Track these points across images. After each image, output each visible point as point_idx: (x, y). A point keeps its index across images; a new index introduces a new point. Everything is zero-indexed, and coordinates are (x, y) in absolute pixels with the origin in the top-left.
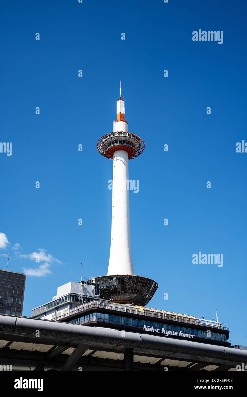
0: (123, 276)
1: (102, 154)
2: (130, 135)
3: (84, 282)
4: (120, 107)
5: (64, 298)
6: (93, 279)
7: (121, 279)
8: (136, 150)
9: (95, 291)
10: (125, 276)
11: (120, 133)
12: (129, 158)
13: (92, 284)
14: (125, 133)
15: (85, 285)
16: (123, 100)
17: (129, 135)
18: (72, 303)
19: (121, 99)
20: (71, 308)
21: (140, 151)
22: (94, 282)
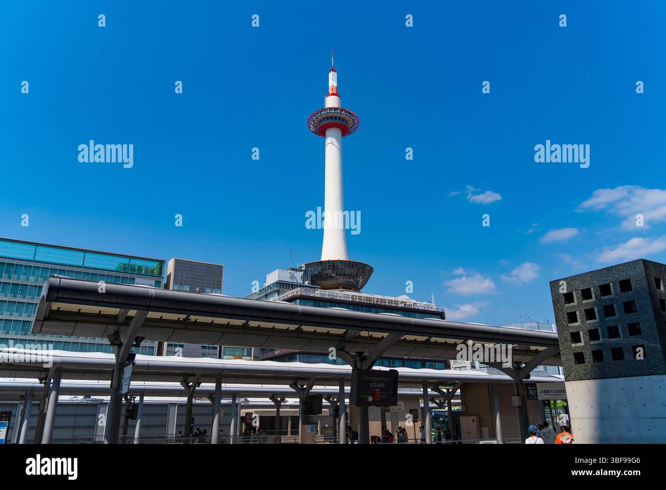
0: (334, 261)
1: (314, 132)
2: (342, 110)
3: (293, 269)
4: (333, 80)
5: (272, 286)
6: (303, 266)
7: (332, 264)
8: (350, 127)
9: (304, 278)
10: (337, 261)
11: (330, 109)
12: (342, 135)
13: (301, 271)
14: (336, 109)
15: (293, 272)
16: (335, 72)
17: (340, 111)
18: (279, 291)
19: (333, 71)
20: (279, 295)
21: (355, 126)
22: (304, 269)
